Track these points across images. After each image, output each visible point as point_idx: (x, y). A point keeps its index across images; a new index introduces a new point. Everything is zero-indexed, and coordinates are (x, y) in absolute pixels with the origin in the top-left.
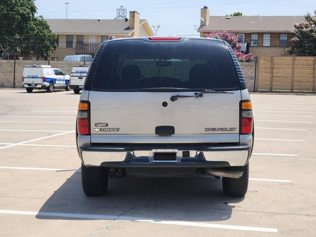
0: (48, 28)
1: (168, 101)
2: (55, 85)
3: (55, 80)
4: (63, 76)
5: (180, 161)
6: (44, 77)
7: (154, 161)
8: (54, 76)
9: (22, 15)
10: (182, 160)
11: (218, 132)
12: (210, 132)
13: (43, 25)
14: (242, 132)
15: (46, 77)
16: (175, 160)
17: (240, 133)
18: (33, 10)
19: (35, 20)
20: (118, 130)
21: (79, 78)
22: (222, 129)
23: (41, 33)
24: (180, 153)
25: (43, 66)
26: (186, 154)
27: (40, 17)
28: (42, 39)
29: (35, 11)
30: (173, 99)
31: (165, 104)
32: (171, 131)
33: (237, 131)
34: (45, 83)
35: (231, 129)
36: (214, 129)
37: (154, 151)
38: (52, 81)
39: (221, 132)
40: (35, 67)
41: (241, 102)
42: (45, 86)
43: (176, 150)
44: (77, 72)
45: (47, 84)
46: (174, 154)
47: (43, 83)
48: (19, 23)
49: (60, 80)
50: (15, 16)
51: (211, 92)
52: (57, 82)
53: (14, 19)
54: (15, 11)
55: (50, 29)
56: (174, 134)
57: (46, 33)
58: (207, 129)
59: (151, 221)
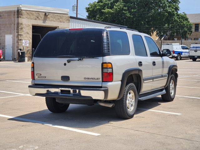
0: (188, 20)
1: (66, 62)
2: (182, 56)
3: (182, 52)
4: (188, 50)
5: (72, 95)
6: (174, 51)
7: (61, 94)
8: (181, 50)
9: (169, 13)
10: (73, 95)
11: (90, 80)
12: (86, 80)
13: (184, 18)
14: (104, 81)
15: (175, 50)
16: (70, 94)
17: (103, 81)
18: (177, 9)
19: (178, 15)
20: (45, 77)
21: (195, 51)
22: (93, 79)
23: (182, 23)
24: (72, 91)
25: (173, 44)
26: (75, 91)
27: (183, 13)
28: (182, 27)
29: (178, 10)
30: (69, 61)
31: (65, 64)
32: (68, 79)
33: (101, 80)
34: (174, 54)
35: (97, 79)
36: (88, 79)
37: (60, 89)
38: (180, 53)
39: (92, 80)
40: (168, 44)
41: (103, 64)
42: (174, 56)
43: (70, 89)
44: (193, 47)
45: (176, 55)
46: (69, 91)
47: (173, 54)
48: (167, 17)
49: (186, 52)
50: (165, 13)
51: (86, 58)
52: (183, 54)
53: (164, 15)
54: (165, 10)
55: (189, 20)
56: (69, 80)
57: (185, 23)
58: (85, 78)
59: (51, 125)
